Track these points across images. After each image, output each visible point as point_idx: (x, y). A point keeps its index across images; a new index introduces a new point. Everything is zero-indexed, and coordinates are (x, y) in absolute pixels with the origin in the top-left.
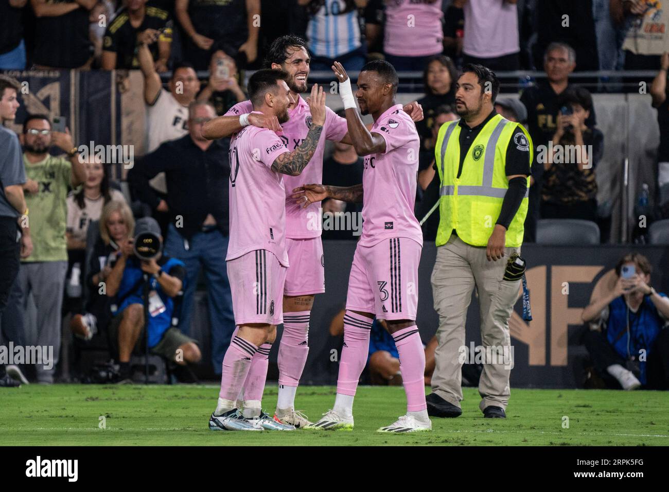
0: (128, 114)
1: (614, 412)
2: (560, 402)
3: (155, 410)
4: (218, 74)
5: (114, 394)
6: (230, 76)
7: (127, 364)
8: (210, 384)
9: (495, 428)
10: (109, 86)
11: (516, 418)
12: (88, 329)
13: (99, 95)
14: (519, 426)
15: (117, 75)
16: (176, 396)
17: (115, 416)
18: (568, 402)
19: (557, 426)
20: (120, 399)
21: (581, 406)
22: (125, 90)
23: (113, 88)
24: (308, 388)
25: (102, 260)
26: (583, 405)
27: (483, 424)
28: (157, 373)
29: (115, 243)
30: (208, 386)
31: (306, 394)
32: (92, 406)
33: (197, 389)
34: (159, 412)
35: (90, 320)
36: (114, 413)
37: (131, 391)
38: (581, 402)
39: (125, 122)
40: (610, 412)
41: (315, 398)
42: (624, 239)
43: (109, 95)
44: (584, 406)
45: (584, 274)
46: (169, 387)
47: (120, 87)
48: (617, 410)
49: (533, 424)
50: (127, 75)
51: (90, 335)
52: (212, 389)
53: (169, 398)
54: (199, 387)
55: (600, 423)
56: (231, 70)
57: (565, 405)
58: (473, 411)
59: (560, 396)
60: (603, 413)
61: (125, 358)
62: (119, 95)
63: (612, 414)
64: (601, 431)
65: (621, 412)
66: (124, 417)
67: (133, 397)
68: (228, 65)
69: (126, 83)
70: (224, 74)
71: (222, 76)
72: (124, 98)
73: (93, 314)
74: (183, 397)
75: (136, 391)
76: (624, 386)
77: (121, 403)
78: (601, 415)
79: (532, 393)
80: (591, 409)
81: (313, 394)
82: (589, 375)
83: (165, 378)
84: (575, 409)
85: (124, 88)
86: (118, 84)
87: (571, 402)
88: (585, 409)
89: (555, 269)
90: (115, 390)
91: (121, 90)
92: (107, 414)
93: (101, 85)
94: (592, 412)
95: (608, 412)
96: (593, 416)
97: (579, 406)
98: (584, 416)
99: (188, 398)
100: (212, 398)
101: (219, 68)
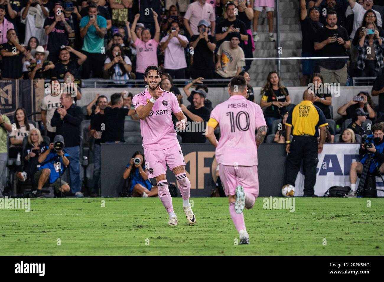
0: (38, 96)
2: (202, 202)
3: (50, 208)
4: (67, 81)
5: (34, 202)
6: (72, 82)
8: (70, 197)
9: (178, 212)
10: (31, 86)
12: (24, 177)
13: (27, 89)
16: (58, 202)
20: (36, 204)
23: (32, 86)
24: (108, 198)
25: (29, 151)
28: (50, 194)
29: (33, 144)
34: (52, 208)
35: (24, 174)
36: (35, 209)
37: (41, 201)
38: (210, 202)
39: (37, 99)
41: (111, 202)
43: (31, 89)
44: (211, 204)
46: (55, 199)
51: (25, 180)
53: (56, 203)
54: (67, 199)
55: (216, 210)
59: (202, 200)
61: (40, 188)
62: (34, 89)
64: (217, 213)
65: (224, 205)
66: (38, 210)
67: (41, 202)
68: (71, 78)
69: (37, 84)
70: (70, 81)
72: (36, 90)
73: (26, 172)
74: (60, 203)
75: (43, 201)
77: (37, 205)
81: (110, 201)
82: (215, 191)
83: (53, 195)
84: (207, 205)
85: (36, 86)
86: (34, 85)
87: (206, 202)
89: (199, 153)
90: (35, 201)
91: (35, 87)
92: (31, 209)
93: (27, 85)
94: (214, 206)
95: (219, 206)
96: (214, 207)
97: (209, 204)
98: (211, 207)
99: (63, 203)
100: (72, 203)
101: (68, 79)
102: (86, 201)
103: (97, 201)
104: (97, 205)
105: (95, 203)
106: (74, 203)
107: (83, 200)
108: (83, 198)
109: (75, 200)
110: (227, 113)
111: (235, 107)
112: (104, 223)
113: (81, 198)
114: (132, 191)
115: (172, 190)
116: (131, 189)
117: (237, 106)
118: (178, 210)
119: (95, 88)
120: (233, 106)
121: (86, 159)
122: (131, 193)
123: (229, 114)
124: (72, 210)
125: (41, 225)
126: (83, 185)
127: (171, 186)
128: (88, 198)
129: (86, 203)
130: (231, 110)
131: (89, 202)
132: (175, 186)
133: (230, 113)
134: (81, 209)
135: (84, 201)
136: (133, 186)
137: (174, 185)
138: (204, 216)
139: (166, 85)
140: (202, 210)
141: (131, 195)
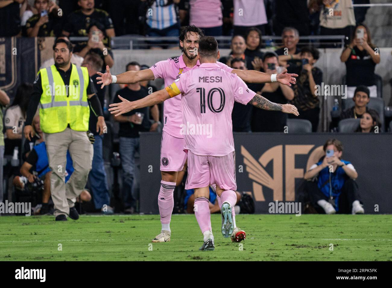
1: (321, 227)
2: (291, 221)
3: (62, 230)
4: (92, 39)
6: (99, 41)
7: (46, 204)
8: (92, 215)
9: (255, 236)
10: (34, 46)
11: (267, 231)
12: (24, 184)
13: (28, 51)
14: (269, 235)
15: (38, 40)
17: (39, 234)
18: (296, 221)
19: (290, 235)
21: (302, 224)
22: (43, 49)
23: (36, 47)
24: (150, 215)
25: (31, 144)
26: (303, 223)
27: (248, 235)
29: (39, 135)
30: (93, 216)
31: (149, 219)
32: (27, 228)
33: (86, 218)
34: (65, 231)
35: (24, 180)
36: (39, 231)
38: (304, 222)
40: (319, 227)
41: (153, 222)
42: (325, 129)
43: (34, 51)
44: (305, 224)
45: (304, 149)
47: (40, 46)
48: (323, 225)
49: (277, 234)
50: (44, 40)
52: (95, 217)
53: (71, 223)
54: (88, 216)
55: (313, 233)
56: (100, 37)
57: (294, 223)
58: (243, 228)
59: (291, 218)
60: (315, 227)
61: (46, 201)
62: (39, 51)
63: (320, 228)
64: (314, 237)
65: (325, 227)
66: (44, 234)
68: (98, 35)
69: (44, 44)
70: (96, 39)
71: (95, 41)
72: (43, 53)
74: (78, 222)
75: (52, 219)
76: (327, 212)
77: (42, 226)
78: (314, 228)
79: (275, 217)
80: (308, 225)
81: (153, 219)
82: (308, 206)
85: (42, 47)
86: (39, 45)
87: (298, 222)
88: (305, 225)
90: (39, 219)
91: (40, 48)
92: (35, 232)
93: (29, 45)
94: (309, 227)
95: (317, 226)
96: (309, 229)
97: (301, 224)
98: (304, 229)
99: (82, 223)
100: (95, 223)
101: (93, 36)
102: (117, 221)
103: (132, 220)
104: (133, 226)
105: (131, 222)
106: (98, 222)
107: (112, 219)
108: (113, 216)
109: (100, 217)
110: (197, 89)
111: (207, 81)
112: (143, 253)
113: (110, 216)
114: (187, 204)
115: (247, 203)
116: (185, 201)
117: (209, 80)
118: (255, 233)
119: (131, 50)
120: (205, 79)
121: (117, 157)
122: (185, 207)
123: (199, 90)
124: (96, 233)
125: (48, 257)
126: (113, 196)
127: (245, 197)
128: (120, 216)
129: (117, 223)
130: (202, 85)
131: (121, 222)
132: (252, 196)
133: (201, 89)
134: (109, 232)
135: (114, 220)
136: (187, 197)
137: (249, 196)
138: (295, 241)
139: (239, 45)
140: (292, 233)
141: (185, 211)
